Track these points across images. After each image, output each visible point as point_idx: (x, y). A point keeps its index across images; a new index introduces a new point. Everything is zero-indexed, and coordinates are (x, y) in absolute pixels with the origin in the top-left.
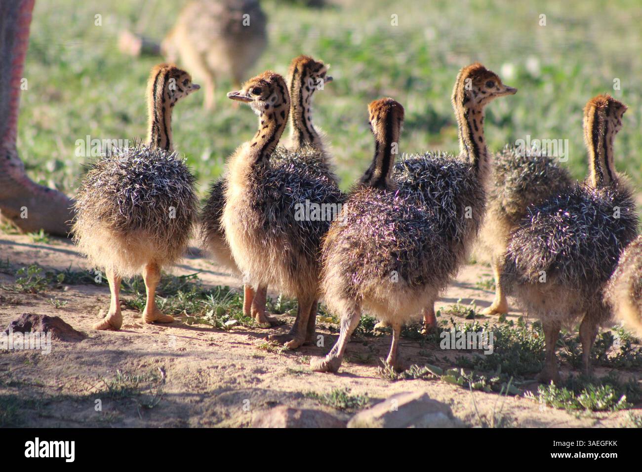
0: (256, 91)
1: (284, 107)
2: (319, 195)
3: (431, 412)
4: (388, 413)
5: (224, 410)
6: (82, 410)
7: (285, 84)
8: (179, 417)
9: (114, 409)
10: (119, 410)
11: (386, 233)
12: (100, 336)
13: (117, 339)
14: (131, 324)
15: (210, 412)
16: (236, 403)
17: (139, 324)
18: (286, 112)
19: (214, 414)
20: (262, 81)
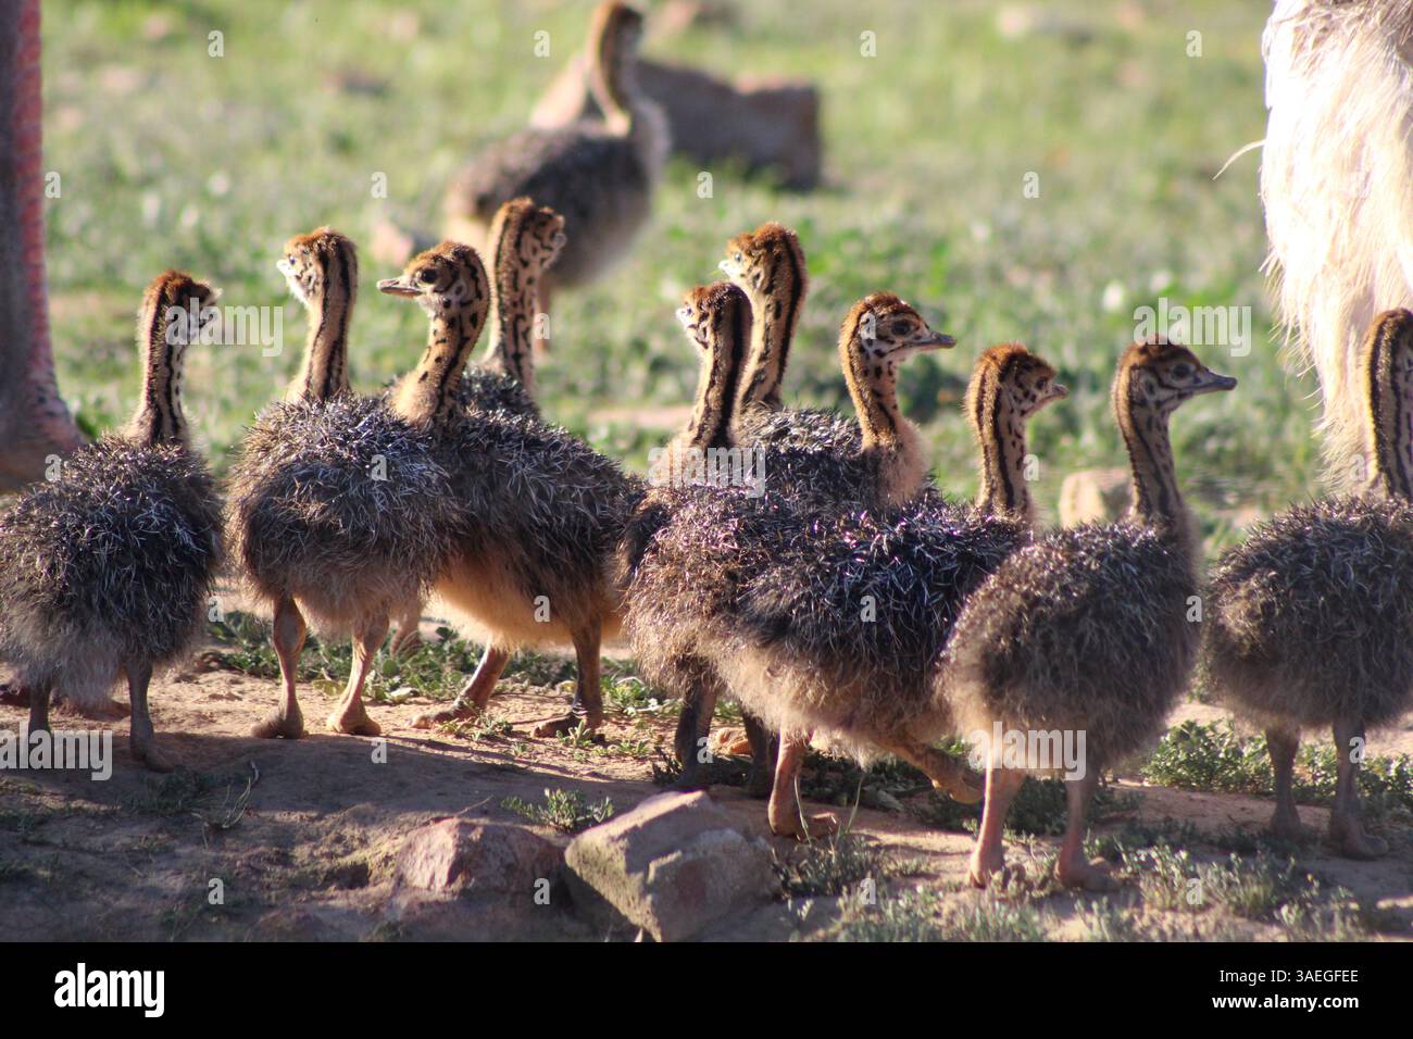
0: (428, 276)
1: (477, 305)
2: (557, 459)
3: (715, 828)
4: (635, 828)
5: (357, 833)
6: (102, 833)
7: (480, 262)
8: (277, 845)
9: (160, 831)
10: (169, 832)
11: (722, 536)
12: (158, 711)
13: (187, 715)
14: (222, 693)
15: (332, 836)
16: (381, 820)
17: (236, 694)
18: (480, 315)
19: (339, 839)
20: (436, 258)
